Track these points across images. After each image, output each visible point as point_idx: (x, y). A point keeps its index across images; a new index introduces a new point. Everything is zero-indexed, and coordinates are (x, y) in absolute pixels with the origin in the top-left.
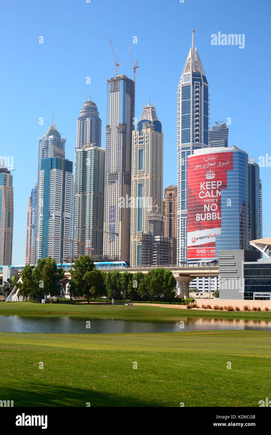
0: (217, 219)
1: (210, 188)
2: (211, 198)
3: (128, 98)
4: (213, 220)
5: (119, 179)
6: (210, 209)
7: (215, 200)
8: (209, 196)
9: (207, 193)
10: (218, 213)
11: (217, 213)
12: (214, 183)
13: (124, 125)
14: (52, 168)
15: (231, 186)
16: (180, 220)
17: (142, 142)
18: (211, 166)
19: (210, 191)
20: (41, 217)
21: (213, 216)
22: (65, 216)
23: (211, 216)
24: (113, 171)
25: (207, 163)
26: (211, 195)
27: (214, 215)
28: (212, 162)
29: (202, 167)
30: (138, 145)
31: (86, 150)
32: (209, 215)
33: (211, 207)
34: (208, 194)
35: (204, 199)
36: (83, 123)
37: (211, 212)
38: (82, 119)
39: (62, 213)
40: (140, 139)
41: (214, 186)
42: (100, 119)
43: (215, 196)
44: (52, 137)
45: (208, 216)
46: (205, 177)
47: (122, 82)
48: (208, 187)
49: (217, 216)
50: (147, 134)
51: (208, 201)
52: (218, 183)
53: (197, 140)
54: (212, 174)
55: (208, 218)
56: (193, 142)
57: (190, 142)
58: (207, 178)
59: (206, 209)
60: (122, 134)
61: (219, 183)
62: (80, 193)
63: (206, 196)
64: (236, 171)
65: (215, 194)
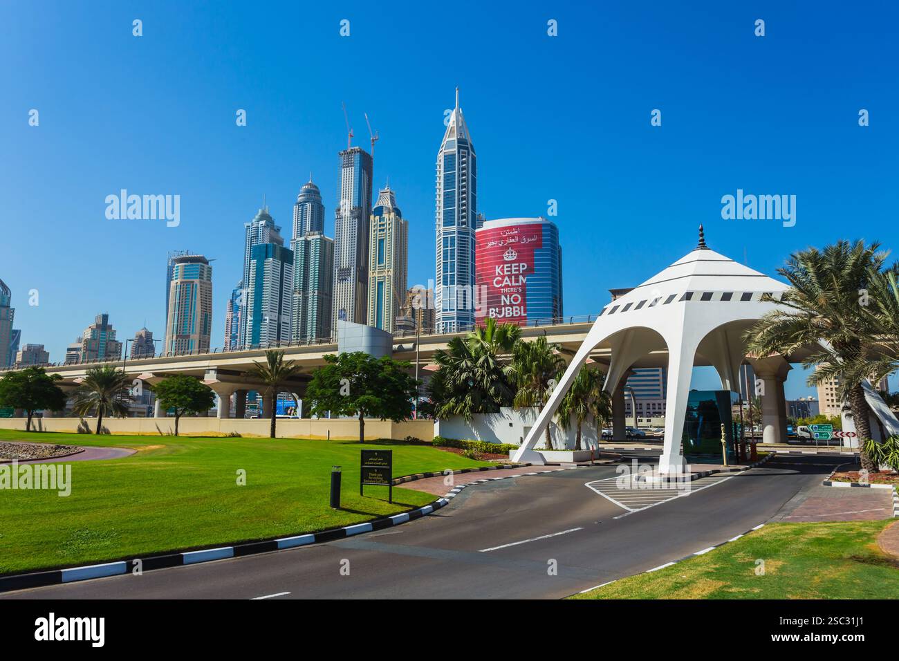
0: (520, 316)
1: (510, 273)
2: (512, 287)
3: (365, 176)
4: (515, 317)
5: (352, 276)
6: (510, 302)
7: (518, 290)
8: (509, 283)
9: (505, 280)
10: (522, 307)
11: (520, 307)
12: (515, 266)
13: (360, 208)
14: (266, 257)
15: (539, 270)
16: (441, 325)
17: (383, 230)
18: (511, 243)
19: (510, 276)
20: (250, 321)
21: (514, 311)
22: (283, 320)
23: (512, 311)
24: (344, 264)
25: (505, 238)
26: (511, 282)
27: (516, 309)
28: (513, 237)
29: (497, 245)
30: (378, 233)
31: (309, 238)
32: (509, 310)
33: (512, 298)
34: (507, 281)
35: (501, 287)
36: (302, 210)
37: (512, 305)
38: (302, 205)
39: (279, 316)
40: (380, 225)
41: (515, 270)
42: (323, 206)
43: (517, 284)
44: (263, 222)
45: (507, 312)
46: (503, 257)
47: (358, 155)
48: (507, 271)
49: (520, 311)
50: (389, 220)
51: (508, 290)
52: (521, 266)
53: (463, 223)
54: (513, 254)
55: (507, 314)
56: (458, 225)
57: (454, 225)
58: (506, 259)
59: (505, 302)
60: (356, 220)
61: (523, 266)
62: (300, 293)
63: (504, 283)
64: (547, 250)
65: (517, 281)
